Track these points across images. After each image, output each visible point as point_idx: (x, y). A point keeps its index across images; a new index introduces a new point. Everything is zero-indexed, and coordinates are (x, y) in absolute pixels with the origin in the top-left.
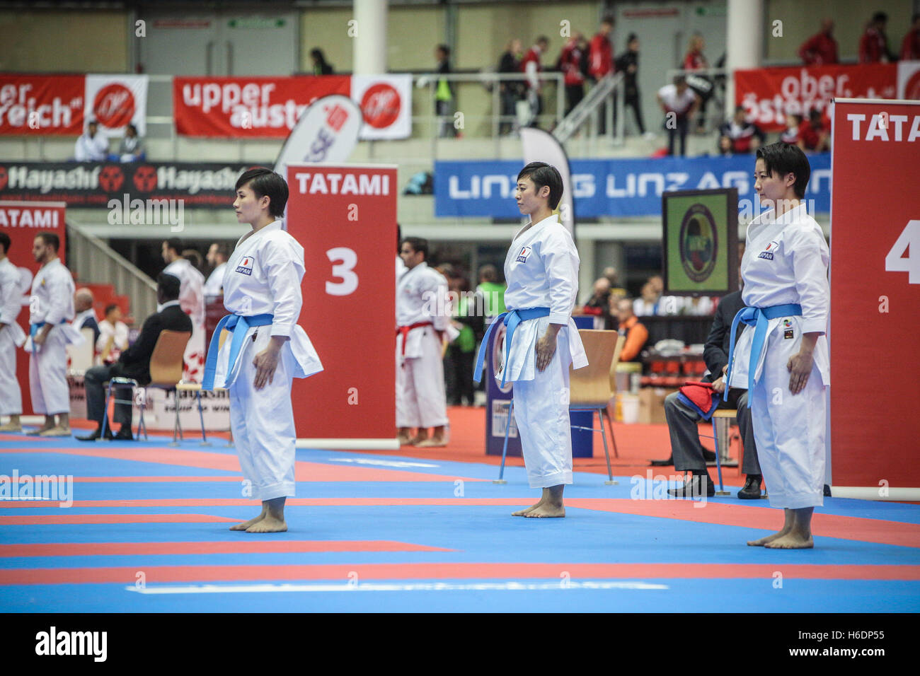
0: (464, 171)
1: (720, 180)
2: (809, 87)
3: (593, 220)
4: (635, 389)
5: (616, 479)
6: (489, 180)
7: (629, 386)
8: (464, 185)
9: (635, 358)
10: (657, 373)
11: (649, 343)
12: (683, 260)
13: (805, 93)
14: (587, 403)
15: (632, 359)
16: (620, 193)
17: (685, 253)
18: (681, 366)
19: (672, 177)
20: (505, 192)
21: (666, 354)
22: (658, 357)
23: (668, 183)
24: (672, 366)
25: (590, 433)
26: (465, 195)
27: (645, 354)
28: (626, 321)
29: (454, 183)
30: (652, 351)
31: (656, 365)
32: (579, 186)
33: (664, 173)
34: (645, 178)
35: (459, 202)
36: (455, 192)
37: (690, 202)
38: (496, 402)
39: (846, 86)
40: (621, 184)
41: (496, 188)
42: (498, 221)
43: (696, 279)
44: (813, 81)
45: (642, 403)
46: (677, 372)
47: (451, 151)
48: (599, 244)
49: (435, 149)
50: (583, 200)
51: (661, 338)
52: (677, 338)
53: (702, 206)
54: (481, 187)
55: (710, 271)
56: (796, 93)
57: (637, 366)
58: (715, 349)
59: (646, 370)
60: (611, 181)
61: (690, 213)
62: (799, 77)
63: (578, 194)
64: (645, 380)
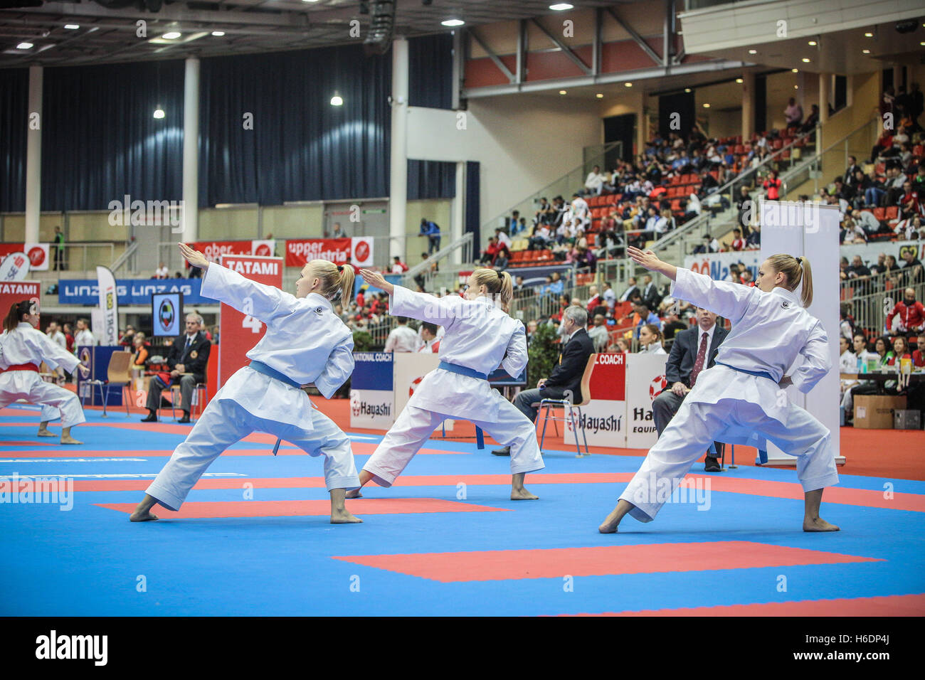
0: (72, 284)
1: (179, 288)
2: (216, 251)
3: (126, 305)
4: (142, 377)
5: (131, 415)
6: (82, 288)
7: (140, 375)
8: (71, 290)
9: (143, 364)
10: (152, 370)
11: (148, 357)
12: (160, 321)
13: (214, 253)
14: (119, 383)
15: (141, 364)
16: (138, 294)
17: (161, 319)
18: (160, 367)
19: (159, 287)
20: (89, 293)
21: (155, 362)
22: (152, 363)
23: (157, 290)
24: (158, 367)
25: (121, 396)
26: (72, 294)
27: (146, 362)
28: (139, 348)
29: (67, 289)
30: (149, 361)
31: (152, 367)
32: (120, 291)
33: (156, 286)
34: (148, 288)
35: (69, 297)
36: (67, 293)
37: (163, 297)
38: (82, 382)
39: (231, 250)
40: (138, 290)
41: (85, 291)
42: (85, 305)
43: (165, 330)
44: (218, 248)
45: (145, 383)
46: (159, 370)
47: (65, 275)
48: (128, 316)
49: (59, 275)
50: (121, 297)
51: (153, 355)
52: (160, 355)
53: (168, 299)
54: (79, 291)
55: (171, 327)
56: (210, 253)
57: (143, 367)
58: (173, 360)
59: (147, 368)
60: (133, 289)
61: (163, 302)
62: (212, 246)
63: (120, 294)
64: (146, 373)
